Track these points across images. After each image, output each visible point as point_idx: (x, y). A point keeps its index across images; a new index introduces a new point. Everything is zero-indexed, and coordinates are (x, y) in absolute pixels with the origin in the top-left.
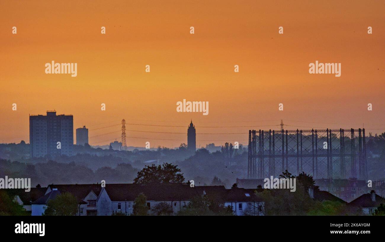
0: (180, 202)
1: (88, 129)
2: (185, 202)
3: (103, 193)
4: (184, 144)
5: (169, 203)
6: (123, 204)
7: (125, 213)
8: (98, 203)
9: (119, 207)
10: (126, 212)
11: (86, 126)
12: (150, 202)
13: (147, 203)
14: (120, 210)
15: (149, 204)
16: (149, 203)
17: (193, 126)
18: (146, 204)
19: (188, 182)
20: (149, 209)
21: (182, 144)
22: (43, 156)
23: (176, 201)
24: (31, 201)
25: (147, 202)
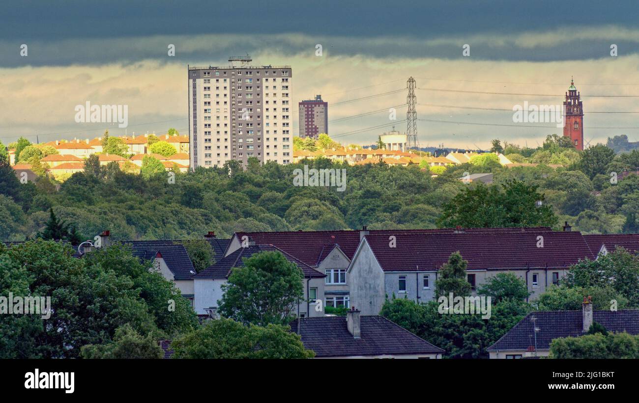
0: (546, 272)
1: (327, 103)
2: (557, 273)
3: (362, 254)
4: (555, 136)
5: (519, 275)
6: (411, 278)
7: (416, 300)
8: (353, 277)
9: (402, 285)
10: (418, 298)
11: (322, 97)
12: (476, 273)
13: (469, 275)
14: (404, 291)
15: (472, 278)
16: (473, 276)
17: (577, 94)
18: (466, 278)
19: (564, 225)
20: (473, 289)
21: (551, 137)
22: (221, 166)
23: (536, 271)
24: (191, 272)
25: (467, 273)
